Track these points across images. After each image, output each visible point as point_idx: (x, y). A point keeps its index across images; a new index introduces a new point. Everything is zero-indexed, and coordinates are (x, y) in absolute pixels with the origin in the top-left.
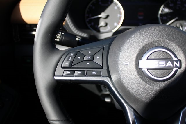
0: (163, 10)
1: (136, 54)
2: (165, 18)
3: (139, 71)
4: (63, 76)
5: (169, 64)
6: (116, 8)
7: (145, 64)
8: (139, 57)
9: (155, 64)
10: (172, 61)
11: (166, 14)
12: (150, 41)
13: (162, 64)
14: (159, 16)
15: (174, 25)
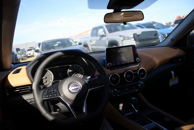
0: (69, 71)
1: (67, 86)
2: (71, 74)
3: (70, 91)
4: (46, 98)
5: (77, 87)
6: (49, 73)
7: (71, 89)
8: (69, 87)
9: (73, 88)
10: (78, 86)
11: (71, 72)
12: (71, 82)
13: (76, 87)
14: (68, 74)
15: (75, 76)
